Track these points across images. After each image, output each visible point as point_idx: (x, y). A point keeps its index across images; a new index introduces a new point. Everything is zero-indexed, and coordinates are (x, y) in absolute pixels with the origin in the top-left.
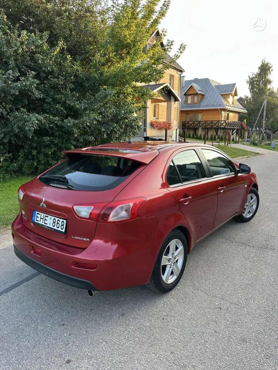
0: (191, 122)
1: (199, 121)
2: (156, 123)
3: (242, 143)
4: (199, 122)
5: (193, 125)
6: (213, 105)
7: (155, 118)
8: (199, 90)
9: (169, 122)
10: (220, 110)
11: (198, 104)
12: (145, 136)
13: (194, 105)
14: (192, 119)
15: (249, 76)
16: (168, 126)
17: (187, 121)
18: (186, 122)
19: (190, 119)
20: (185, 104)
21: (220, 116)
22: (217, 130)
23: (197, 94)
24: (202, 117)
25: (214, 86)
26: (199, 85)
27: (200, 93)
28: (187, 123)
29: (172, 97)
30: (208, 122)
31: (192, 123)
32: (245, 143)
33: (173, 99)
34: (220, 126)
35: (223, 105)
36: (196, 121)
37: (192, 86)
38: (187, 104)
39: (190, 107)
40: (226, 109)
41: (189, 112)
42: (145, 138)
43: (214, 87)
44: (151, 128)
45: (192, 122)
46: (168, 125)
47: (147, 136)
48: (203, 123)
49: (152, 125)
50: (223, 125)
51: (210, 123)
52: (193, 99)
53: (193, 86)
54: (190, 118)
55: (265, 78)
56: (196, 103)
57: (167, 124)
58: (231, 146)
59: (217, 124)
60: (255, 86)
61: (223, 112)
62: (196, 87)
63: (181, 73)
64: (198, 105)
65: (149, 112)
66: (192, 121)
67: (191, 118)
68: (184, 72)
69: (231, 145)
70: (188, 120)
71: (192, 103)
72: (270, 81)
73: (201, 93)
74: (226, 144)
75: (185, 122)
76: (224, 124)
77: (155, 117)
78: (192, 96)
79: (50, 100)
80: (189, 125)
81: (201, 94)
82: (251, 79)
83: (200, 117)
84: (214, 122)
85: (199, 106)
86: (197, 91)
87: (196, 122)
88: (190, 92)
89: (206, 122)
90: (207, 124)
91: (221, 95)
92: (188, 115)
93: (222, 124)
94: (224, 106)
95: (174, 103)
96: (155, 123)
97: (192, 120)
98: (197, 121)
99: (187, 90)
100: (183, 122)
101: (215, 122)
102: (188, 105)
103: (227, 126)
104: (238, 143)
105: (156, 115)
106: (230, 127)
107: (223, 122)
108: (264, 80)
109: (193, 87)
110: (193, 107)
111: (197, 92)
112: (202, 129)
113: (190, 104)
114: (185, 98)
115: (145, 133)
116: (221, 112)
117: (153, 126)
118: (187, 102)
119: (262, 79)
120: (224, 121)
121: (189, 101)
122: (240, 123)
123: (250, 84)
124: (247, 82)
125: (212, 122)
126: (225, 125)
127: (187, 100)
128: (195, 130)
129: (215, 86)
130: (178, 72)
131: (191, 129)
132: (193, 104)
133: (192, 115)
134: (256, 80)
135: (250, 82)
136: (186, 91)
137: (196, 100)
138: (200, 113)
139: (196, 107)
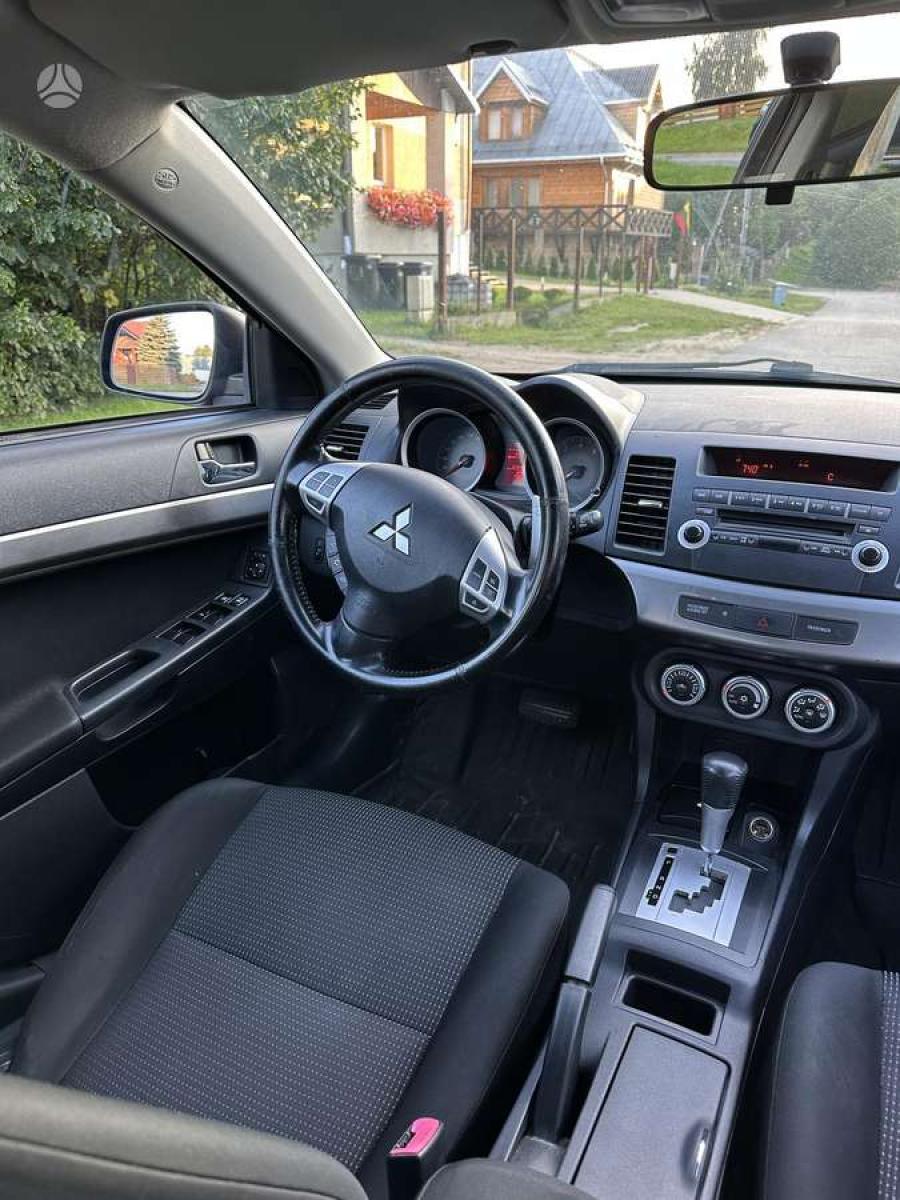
0: (504, 212)
1: (532, 208)
2: (390, 196)
3: (688, 286)
4: (533, 211)
5: (510, 221)
6: (581, 147)
7: (381, 183)
8: (532, 90)
9: (437, 198)
10: (605, 163)
11: (527, 142)
12: (348, 251)
13: (514, 145)
14: (507, 198)
15: (695, 45)
16: (438, 211)
17: (487, 208)
19: (500, 199)
20: (482, 141)
21: (607, 185)
22: (594, 240)
23: (524, 102)
24: (542, 194)
25: (581, 75)
27: (533, 100)
28: (490, 214)
30: (563, 211)
31: (509, 214)
32: (696, 286)
33: (447, 103)
34: (605, 226)
35: (616, 147)
36: (522, 208)
37: (502, 70)
38: (488, 141)
39: (501, 154)
40: (627, 160)
41: (493, 174)
42: (347, 259)
43: (583, 79)
44: (368, 219)
45: (508, 211)
46: (435, 208)
47: (358, 250)
48: (545, 216)
49: (373, 205)
50: (618, 224)
51: (570, 217)
52: (506, 123)
53: (507, 70)
54: (500, 195)
55: (748, 53)
56: (519, 139)
57: (431, 205)
58: (658, 297)
59: (595, 220)
60: (713, 81)
61: (616, 173)
62: (519, 75)
64: (525, 145)
66: (506, 208)
67: (503, 196)
69: (656, 294)
70: (494, 203)
71: (505, 136)
72: (763, 64)
73: (538, 99)
74: (642, 290)
75: (482, 210)
76: (621, 219)
77: (380, 179)
78: (505, 110)
80: (497, 220)
81: (536, 104)
82: (701, 57)
83: (535, 193)
84: (584, 210)
85: (530, 152)
86: (523, 90)
87: (519, 211)
88: (498, 97)
89: (556, 209)
90: (561, 220)
91: (609, 108)
92: (491, 184)
93: (612, 219)
94: (620, 148)
95: (453, 119)
96: (386, 198)
97: (508, 203)
98: (525, 205)
99: (485, 85)
100: (474, 210)
101: (588, 211)
102: (489, 146)
103: (629, 228)
104: (676, 287)
105: (381, 174)
106: (640, 230)
107: (614, 212)
108: (742, 61)
109: (507, 77)
110: (510, 153)
111: (521, 95)
112: (547, 236)
113: (496, 140)
115: (347, 238)
116: (610, 173)
117: (378, 212)
118: (487, 135)
119: (738, 57)
120: (620, 210)
121: (495, 131)
122: (670, 216)
123: (696, 77)
124: (687, 68)
125: (578, 210)
126: (625, 222)
127: (487, 129)
129: (585, 73)
132: (509, 141)
133: (505, 183)
134: (716, 63)
135: (698, 65)
137: (517, 126)
138: (534, 176)
139: (518, 153)
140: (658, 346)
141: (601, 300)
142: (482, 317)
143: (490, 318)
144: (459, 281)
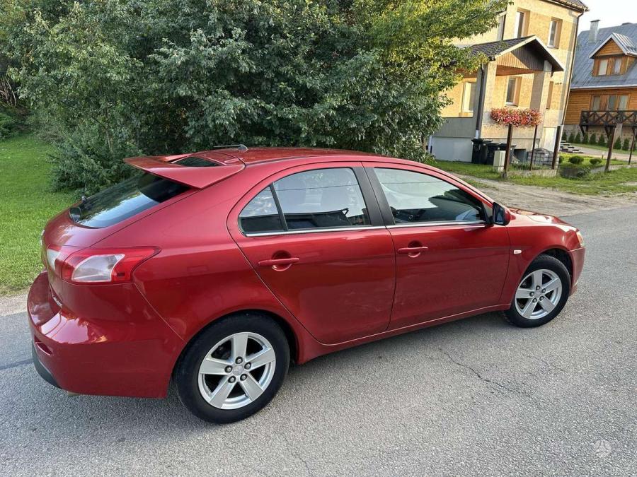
0: (601, 113)
1: (621, 111)
2: (503, 113)
4: (621, 113)
5: (604, 118)
7: (511, 103)
8: (628, 47)
11: (622, 76)
12: (477, 138)
13: (614, 78)
14: (606, 105)
16: (531, 119)
18: (591, 113)
19: (600, 107)
20: (593, 76)
23: (623, 55)
24: (628, 104)
26: (631, 36)
27: (629, 53)
28: (592, 115)
29: (546, 63)
31: (604, 115)
33: (547, 67)
36: (614, 111)
37: (611, 39)
38: (598, 76)
39: (604, 83)
41: (598, 93)
42: (475, 141)
44: (490, 123)
45: (604, 113)
46: (530, 117)
47: (482, 137)
48: (628, 116)
49: (494, 117)
52: (612, 66)
53: (615, 39)
54: (600, 104)
56: (619, 75)
57: (528, 116)
62: (623, 41)
63: (580, 14)
64: (621, 78)
65: (490, 93)
66: (604, 111)
67: (603, 105)
68: (586, 11)
70: (595, 109)
71: (609, 74)
73: (632, 53)
75: (588, 112)
77: (510, 101)
78: (611, 59)
79: (271, 75)
80: (596, 118)
81: (630, 56)
83: (624, 103)
85: (624, 81)
86: (623, 48)
87: (612, 113)
88: (607, 53)
92: (596, 99)
95: (550, 75)
96: (501, 113)
97: (605, 109)
98: (616, 110)
99: (600, 47)
100: (583, 112)
102: (597, 79)
105: (512, 99)
109: (614, 42)
110: (610, 82)
111: (622, 51)
112: (625, 127)
113: (603, 76)
114: (593, 65)
115: (477, 132)
117: (496, 120)
118: (597, 73)
121: (603, 70)
127: (598, 69)
128: (610, 129)
130: (574, 13)
131: (600, 126)
132: (610, 76)
133: (606, 98)
136: (596, 51)
137: (618, 69)
138: (623, 94)
139: (615, 82)
140: (622, 195)
141: (629, 167)
142: (532, 171)
143: (537, 173)
144: (541, 152)
